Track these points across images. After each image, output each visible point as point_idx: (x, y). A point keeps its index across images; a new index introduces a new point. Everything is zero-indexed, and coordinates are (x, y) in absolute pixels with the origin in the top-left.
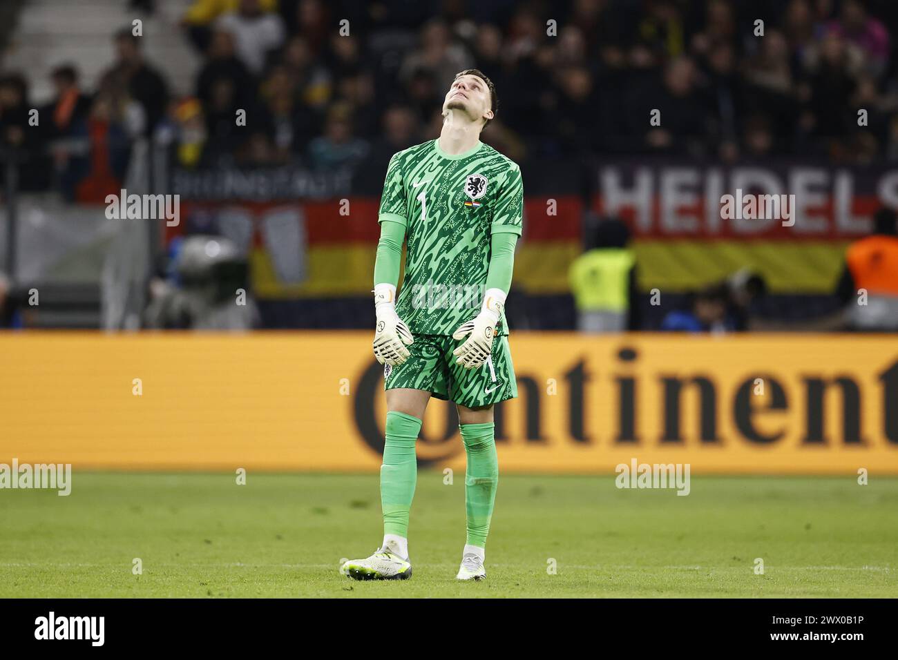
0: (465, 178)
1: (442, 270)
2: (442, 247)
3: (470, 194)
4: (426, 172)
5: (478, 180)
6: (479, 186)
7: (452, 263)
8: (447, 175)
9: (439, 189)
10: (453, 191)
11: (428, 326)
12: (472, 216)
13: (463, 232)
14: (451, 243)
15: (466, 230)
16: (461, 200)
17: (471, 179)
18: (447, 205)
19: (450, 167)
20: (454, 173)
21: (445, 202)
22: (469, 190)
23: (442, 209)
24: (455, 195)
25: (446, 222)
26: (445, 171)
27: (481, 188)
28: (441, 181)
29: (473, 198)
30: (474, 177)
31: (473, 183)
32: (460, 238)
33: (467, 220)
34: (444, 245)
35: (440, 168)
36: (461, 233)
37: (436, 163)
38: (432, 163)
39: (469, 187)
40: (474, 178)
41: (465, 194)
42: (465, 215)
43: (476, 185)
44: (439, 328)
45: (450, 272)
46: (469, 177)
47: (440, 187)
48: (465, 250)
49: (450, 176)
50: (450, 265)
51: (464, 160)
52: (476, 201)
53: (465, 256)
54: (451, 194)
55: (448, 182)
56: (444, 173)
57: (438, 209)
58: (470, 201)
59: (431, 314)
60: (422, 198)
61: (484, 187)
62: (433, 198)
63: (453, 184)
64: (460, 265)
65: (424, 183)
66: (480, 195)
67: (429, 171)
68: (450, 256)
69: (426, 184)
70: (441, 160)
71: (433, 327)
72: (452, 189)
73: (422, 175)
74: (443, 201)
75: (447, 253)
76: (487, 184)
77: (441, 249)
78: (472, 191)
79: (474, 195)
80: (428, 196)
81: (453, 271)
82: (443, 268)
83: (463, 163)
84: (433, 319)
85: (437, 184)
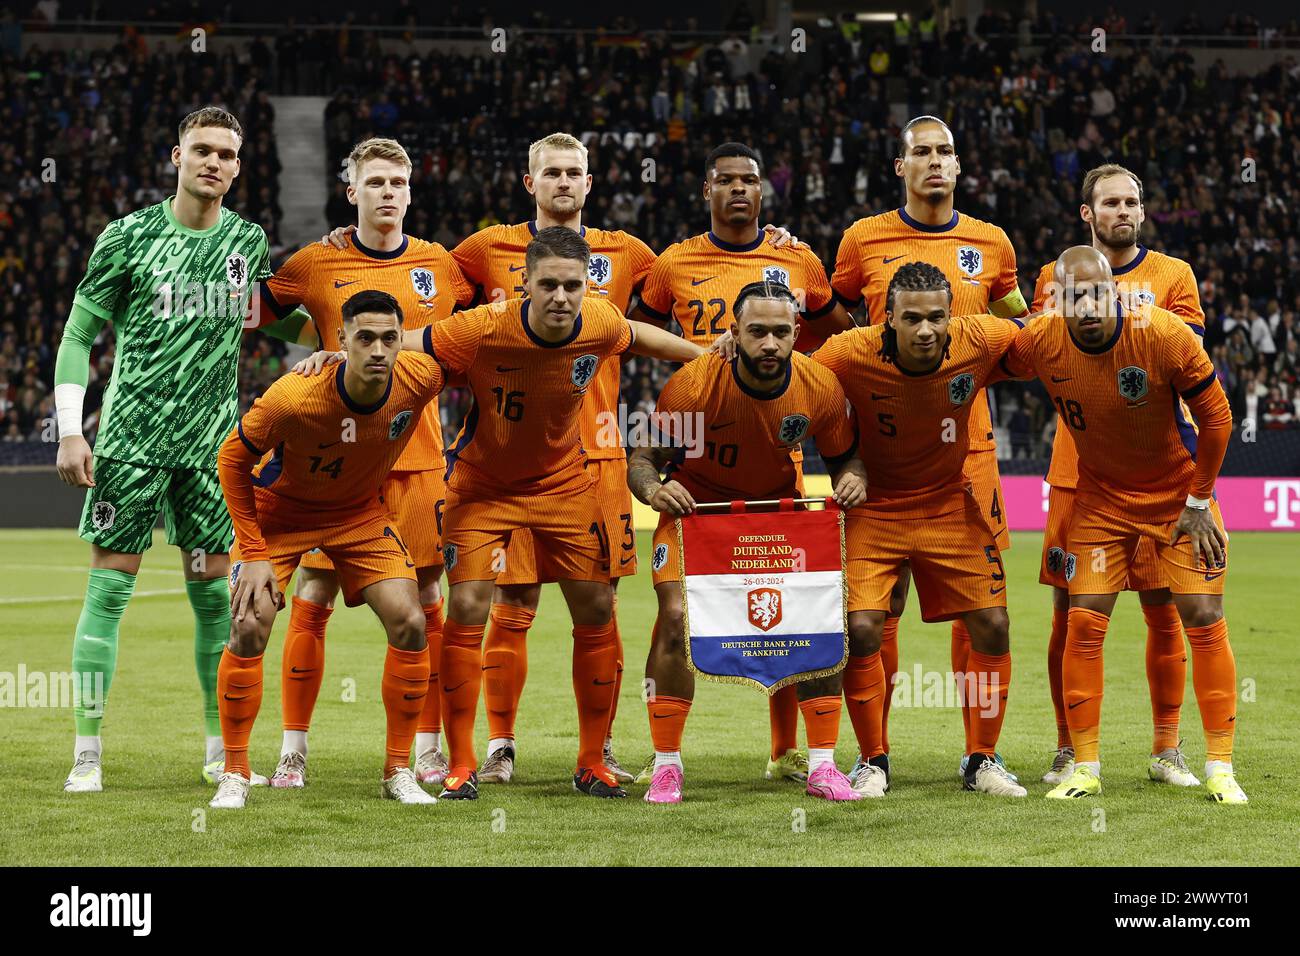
0: (224, 260)
1: (194, 384)
2: (196, 353)
4: (169, 255)
5: (238, 260)
7: (208, 375)
8: (199, 260)
9: (189, 279)
10: (212, 280)
11: (173, 458)
13: (225, 332)
14: (208, 347)
15: (227, 330)
17: (231, 261)
19: (200, 248)
20: (208, 255)
25: (203, 322)
26: (196, 255)
28: (192, 267)
32: (220, 340)
34: (200, 350)
35: (187, 251)
36: (222, 335)
37: (181, 244)
38: (175, 244)
40: (234, 259)
44: (189, 460)
45: (205, 385)
47: (190, 276)
48: (224, 357)
49: (205, 261)
50: (206, 377)
51: (216, 236)
53: (224, 364)
55: (203, 269)
56: (194, 257)
59: (177, 442)
63: (210, 271)
64: (217, 376)
65: (168, 270)
67: (173, 254)
68: (207, 365)
69: (170, 272)
70: (186, 239)
71: (180, 459)
72: (210, 277)
73: (164, 260)
75: (202, 361)
77: (195, 357)
81: (208, 383)
82: (196, 381)
83: (217, 240)
84: (181, 448)
85: (186, 272)
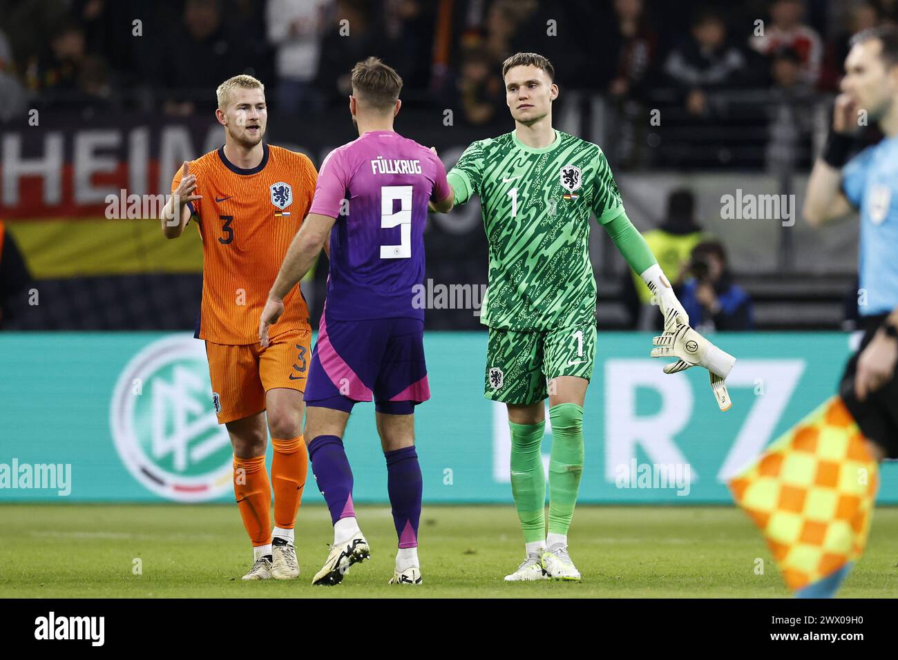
0: (559, 171)
1: (541, 267)
2: (541, 243)
3: (567, 186)
4: (515, 166)
5: (572, 171)
6: (574, 178)
7: (552, 260)
8: (539, 170)
9: (531, 185)
10: (548, 186)
11: (531, 323)
12: (571, 209)
13: (562, 226)
14: (549, 238)
15: (565, 224)
16: (559, 194)
17: (565, 171)
18: (543, 200)
19: (539, 161)
20: (545, 167)
21: (541, 198)
22: (566, 182)
23: (537, 205)
24: (551, 190)
25: (543, 219)
26: (536, 167)
27: (577, 180)
28: (533, 176)
29: (571, 191)
30: (568, 167)
31: (567, 175)
32: (559, 233)
33: (566, 214)
34: (542, 241)
35: (530, 163)
36: (561, 228)
37: (524, 158)
38: (520, 158)
39: (565, 179)
40: (568, 170)
41: (562, 187)
42: (564, 209)
43: (570, 176)
44: (541, 324)
45: (550, 268)
46: (562, 169)
47: (532, 183)
48: (565, 245)
49: (543, 171)
50: (550, 262)
51: (552, 152)
52: (575, 193)
53: (566, 251)
54: (547, 189)
55: (541, 177)
56: (535, 169)
57: (533, 206)
58: (568, 193)
59: (532, 311)
60: (513, 194)
61: (579, 178)
62: (526, 195)
63: (547, 179)
64: (560, 260)
65: (514, 179)
66: (577, 186)
67: (518, 166)
68: (550, 252)
69: (516, 180)
70: (529, 155)
71: (535, 323)
72: (546, 184)
73: (511, 171)
74: (537, 197)
75: (546, 249)
76: (580, 175)
77: (539, 246)
78: (569, 183)
79: (571, 187)
80: (520, 192)
81: (553, 267)
82: (543, 265)
83: (552, 156)
85: (529, 180)
